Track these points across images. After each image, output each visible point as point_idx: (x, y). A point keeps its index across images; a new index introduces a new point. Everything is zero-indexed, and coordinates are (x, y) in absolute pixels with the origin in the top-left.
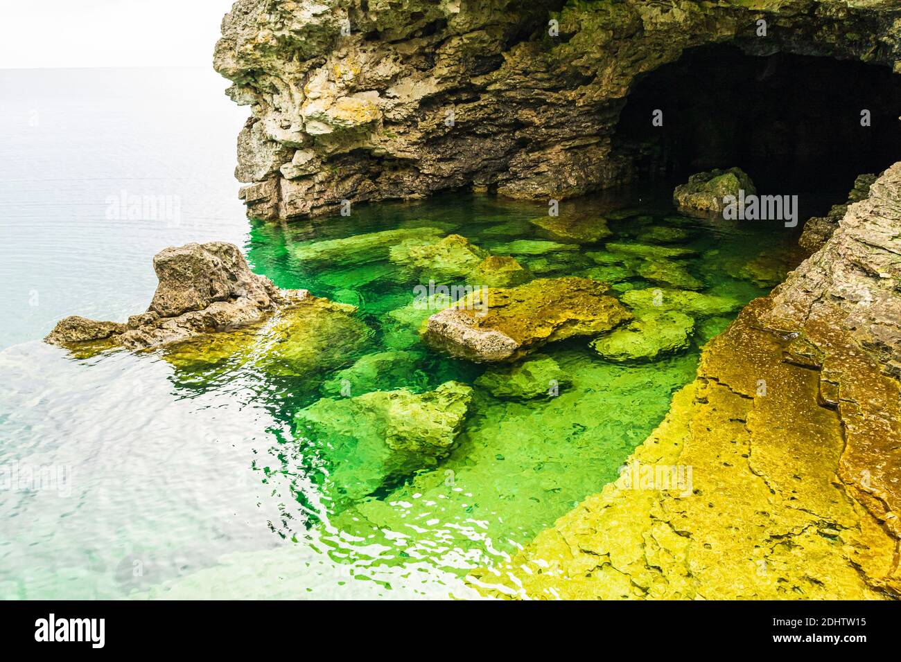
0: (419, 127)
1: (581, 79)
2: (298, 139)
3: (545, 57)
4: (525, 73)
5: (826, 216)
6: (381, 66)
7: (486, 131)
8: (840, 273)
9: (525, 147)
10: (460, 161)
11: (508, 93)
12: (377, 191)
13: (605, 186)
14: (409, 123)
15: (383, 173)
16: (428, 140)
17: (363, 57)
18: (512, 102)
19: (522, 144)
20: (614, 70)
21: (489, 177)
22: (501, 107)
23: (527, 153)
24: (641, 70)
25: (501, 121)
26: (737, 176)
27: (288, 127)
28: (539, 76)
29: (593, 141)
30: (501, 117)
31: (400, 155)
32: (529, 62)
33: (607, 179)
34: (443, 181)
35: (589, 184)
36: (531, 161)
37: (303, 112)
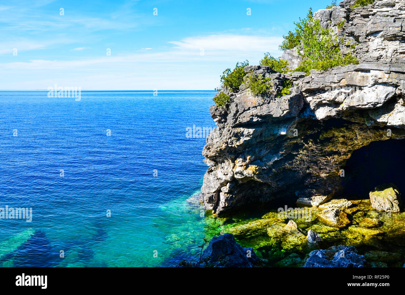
2: (230, 179)
17: (257, 149)
23: (311, 177)
24: (356, 149)
26: (394, 189)
27: (227, 174)
31: (265, 181)
37: (234, 170)
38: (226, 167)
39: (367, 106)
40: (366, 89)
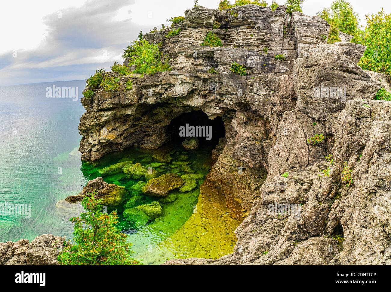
0: (123, 135)
1: (160, 121)
2: (97, 143)
3: (152, 118)
4: (147, 121)
6: (116, 125)
7: (137, 133)
10: (132, 140)
11: (143, 125)
13: (166, 142)
14: (121, 135)
16: (125, 137)
17: (113, 124)
18: (144, 127)
19: (146, 135)
20: (167, 119)
21: (138, 143)
22: (141, 128)
23: (147, 137)
24: (173, 119)
25: (141, 131)
27: (95, 140)
28: (150, 122)
29: (162, 133)
31: (119, 142)
32: (148, 119)
33: (166, 140)
34: (128, 146)
35: (162, 143)
36: (148, 139)
37: (99, 137)
38: (94, 136)
39: (178, 96)
40: (177, 86)
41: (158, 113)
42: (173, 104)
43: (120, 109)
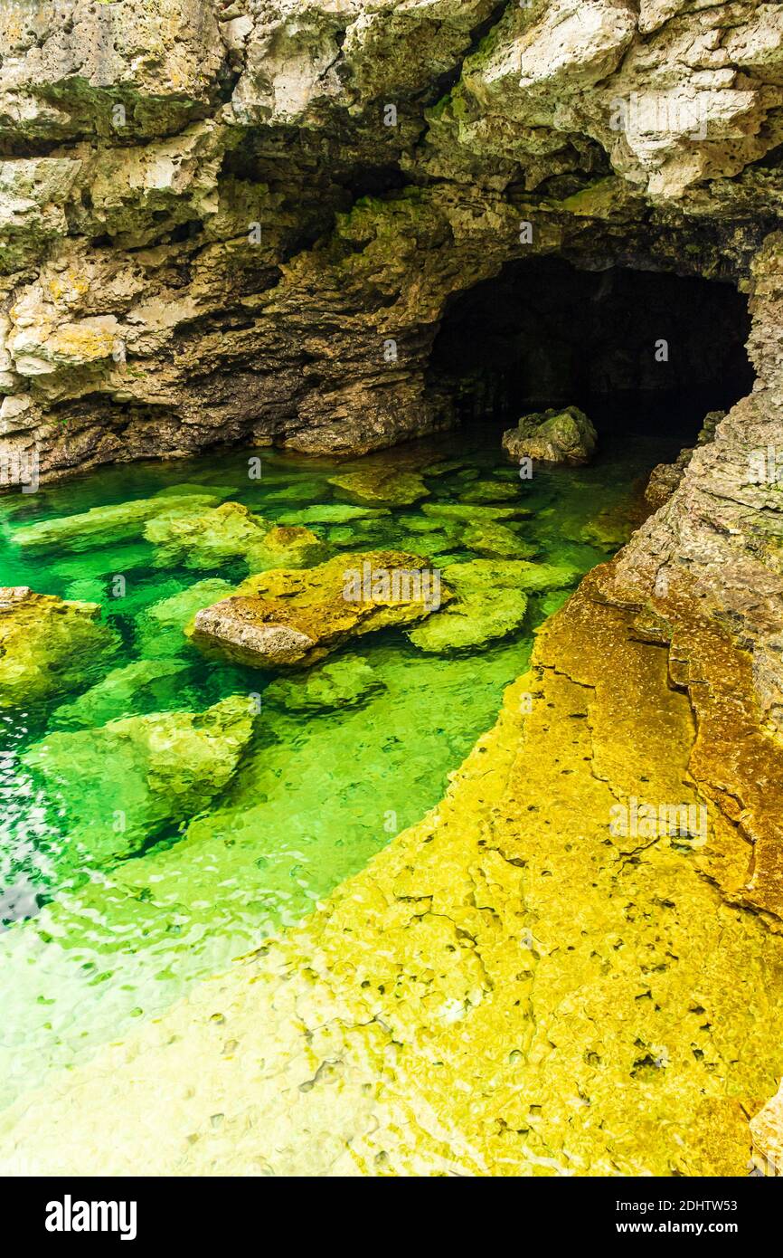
0: (176, 362)
1: (381, 299)
2: (6, 381)
3: (334, 270)
4: (310, 291)
5: (675, 462)
6: (117, 282)
7: (265, 367)
8: (688, 531)
9: (317, 386)
10: (234, 406)
11: (290, 317)
12: (124, 448)
13: (420, 434)
14: (162, 358)
15: (131, 424)
16: (190, 380)
17: (90, 270)
18: (296, 329)
19: (314, 381)
20: (421, 288)
21: (273, 425)
22: (282, 336)
24: (454, 288)
25: (283, 354)
26: (574, 417)
28: (328, 295)
29: (401, 378)
30: (284, 348)
31: (152, 400)
32: (315, 278)
33: (422, 424)
34: (213, 432)
35: (399, 431)
36: (325, 404)
41: (369, 241)
42: (451, 181)
43: (107, 157)
